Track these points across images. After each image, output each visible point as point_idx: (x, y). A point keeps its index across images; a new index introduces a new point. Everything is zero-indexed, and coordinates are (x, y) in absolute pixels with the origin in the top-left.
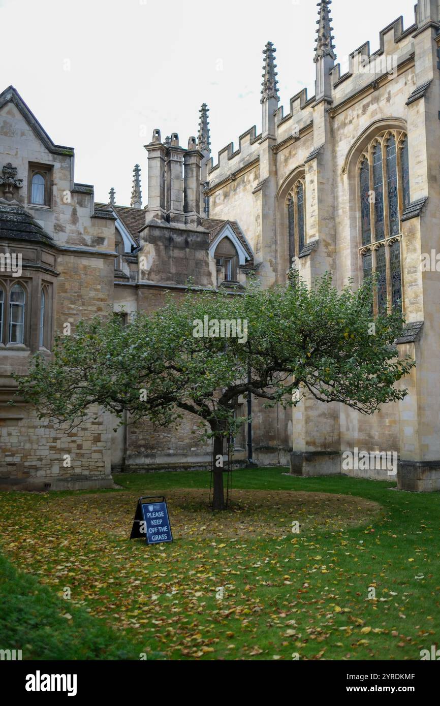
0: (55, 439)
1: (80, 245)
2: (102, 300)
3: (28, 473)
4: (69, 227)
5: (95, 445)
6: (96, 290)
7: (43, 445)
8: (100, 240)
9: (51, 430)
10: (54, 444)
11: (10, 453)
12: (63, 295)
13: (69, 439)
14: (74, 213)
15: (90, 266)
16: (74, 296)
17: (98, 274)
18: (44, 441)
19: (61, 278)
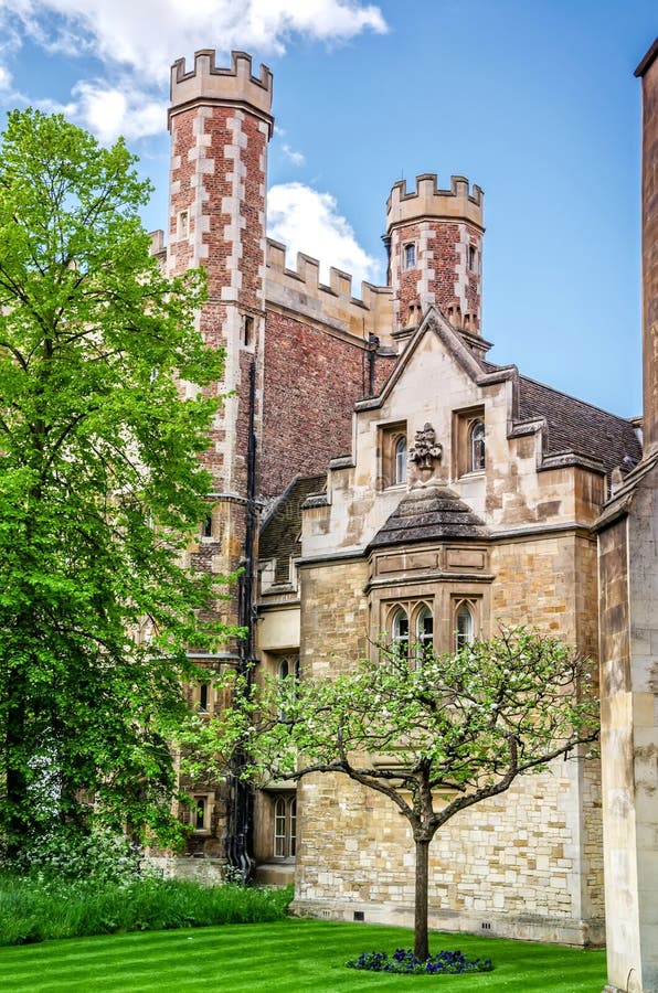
0: (497, 849)
1: (522, 522)
2: (558, 609)
3: (462, 901)
4: (507, 498)
5: (554, 864)
6: (549, 593)
7: (481, 858)
8: (551, 508)
9: (491, 833)
10: (495, 858)
11: (439, 868)
12: (501, 610)
13: (517, 851)
14: (513, 471)
15: (537, 555)
16: (516, 610)
17: (549, 565)
18: (482, 852)
19: (495, 584)
